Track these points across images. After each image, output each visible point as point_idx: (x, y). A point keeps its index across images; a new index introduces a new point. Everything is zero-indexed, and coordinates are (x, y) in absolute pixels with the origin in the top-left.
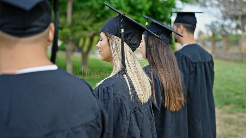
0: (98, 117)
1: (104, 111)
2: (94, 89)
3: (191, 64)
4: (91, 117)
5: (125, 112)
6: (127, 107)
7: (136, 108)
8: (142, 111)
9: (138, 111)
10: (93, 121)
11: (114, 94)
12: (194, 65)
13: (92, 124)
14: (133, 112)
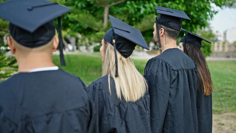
0: (86, 105)
1: (92, 101)
2: (87, 86)
3: (172, 72)
4: (81, 104)
5: (109, 104)
6: (110, 101)
7: (120, 103)
8: (125, 106)
9: (121, 106)
10: (82, 108)
11: (99, 90)
12: (176, 73)
13: (82, 109)
14: (117, 106)
